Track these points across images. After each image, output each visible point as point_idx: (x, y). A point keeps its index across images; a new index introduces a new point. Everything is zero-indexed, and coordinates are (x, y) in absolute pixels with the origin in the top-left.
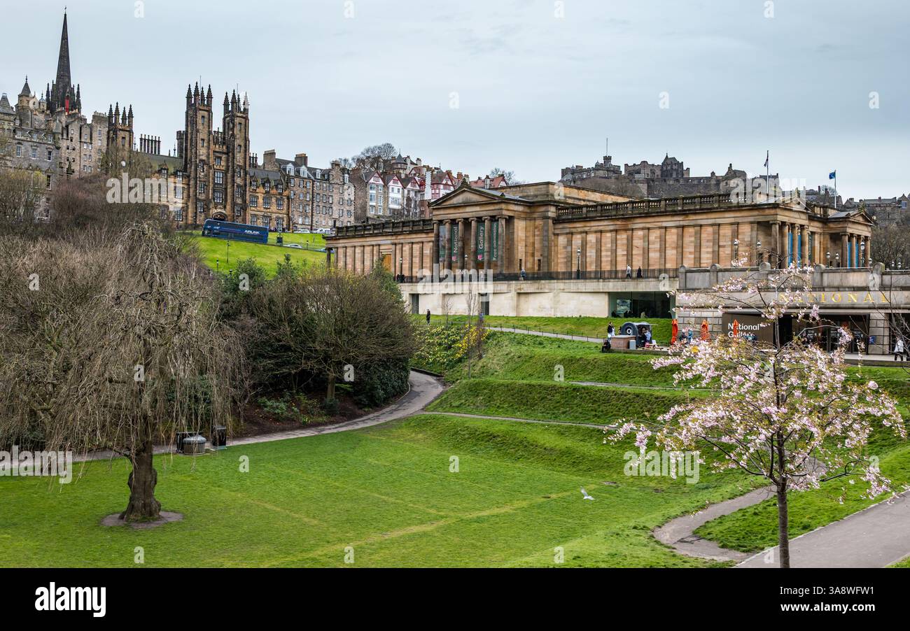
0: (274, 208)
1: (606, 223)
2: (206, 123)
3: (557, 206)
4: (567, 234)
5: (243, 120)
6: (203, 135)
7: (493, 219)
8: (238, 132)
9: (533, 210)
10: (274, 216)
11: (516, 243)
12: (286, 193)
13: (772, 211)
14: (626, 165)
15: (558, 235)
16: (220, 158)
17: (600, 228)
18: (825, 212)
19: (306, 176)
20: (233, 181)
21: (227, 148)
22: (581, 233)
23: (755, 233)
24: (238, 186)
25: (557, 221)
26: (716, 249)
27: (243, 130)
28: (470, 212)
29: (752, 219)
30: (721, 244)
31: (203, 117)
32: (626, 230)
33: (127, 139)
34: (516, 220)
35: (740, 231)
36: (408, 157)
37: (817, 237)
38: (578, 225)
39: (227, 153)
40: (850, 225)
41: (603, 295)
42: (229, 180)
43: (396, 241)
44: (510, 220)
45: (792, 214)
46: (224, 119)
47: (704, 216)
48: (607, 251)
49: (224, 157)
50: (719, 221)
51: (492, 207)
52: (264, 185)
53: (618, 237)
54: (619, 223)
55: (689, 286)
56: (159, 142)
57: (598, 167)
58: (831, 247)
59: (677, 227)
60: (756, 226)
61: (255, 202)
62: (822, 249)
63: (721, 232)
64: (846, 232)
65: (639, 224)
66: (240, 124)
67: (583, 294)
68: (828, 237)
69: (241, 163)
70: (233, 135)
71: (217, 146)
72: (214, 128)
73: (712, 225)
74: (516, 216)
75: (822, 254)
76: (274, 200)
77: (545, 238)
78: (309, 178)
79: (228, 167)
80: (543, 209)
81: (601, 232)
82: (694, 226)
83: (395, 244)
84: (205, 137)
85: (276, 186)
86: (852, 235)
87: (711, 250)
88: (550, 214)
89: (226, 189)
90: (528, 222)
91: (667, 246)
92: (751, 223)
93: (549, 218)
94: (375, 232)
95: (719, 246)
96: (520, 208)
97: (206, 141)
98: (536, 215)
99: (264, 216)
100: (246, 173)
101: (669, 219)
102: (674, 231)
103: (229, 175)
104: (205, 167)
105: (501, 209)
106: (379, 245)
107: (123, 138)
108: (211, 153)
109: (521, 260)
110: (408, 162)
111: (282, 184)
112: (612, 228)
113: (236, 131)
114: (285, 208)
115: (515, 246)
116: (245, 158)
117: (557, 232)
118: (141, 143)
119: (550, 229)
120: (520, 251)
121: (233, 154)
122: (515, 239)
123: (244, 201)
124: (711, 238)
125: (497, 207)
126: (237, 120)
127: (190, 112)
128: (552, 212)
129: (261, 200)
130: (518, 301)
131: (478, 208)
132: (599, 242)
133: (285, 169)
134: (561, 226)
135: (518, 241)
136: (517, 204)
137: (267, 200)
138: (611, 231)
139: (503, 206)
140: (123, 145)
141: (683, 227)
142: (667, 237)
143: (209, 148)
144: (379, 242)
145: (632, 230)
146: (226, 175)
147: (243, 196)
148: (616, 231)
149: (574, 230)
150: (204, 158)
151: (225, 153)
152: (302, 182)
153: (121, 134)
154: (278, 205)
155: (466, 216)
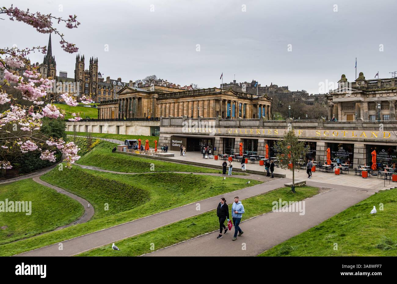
0: (107, 95)
1: (171, 100)
2: (82, 67)
3: (158, 94)
4: (161, 104)
5: (96, 66)
6: (81, 71)
7: (134, 98)
8: (94, 70)
9: (150, 95)
10: (107, 98)
11: (142, 107)
12: (111, 91)
13: (220, 95)
14: (240, 83)
15: (158, 104)
16: (88, 79)
17: (170, 102)
18: (252, 96)
19: (120, 85)
20: (92, 87)
21: (90, 75)
22: (165, 103)
23: (214, 104)
24: (94, 88)
25: (158, 99)
26: (203, 110)
27: (96, 70)
28: (128, 96)
29: (213, 98)
30: (204, 108)
31: (81, 65)
32: (177, 102)
33: (54, 72)
34: (142, 99)
35: (210, 103)
36: (163, 80)
37: (247, 105)
38: (164, 101)
39: (90, 77)
40: (260, 101)
41: (148, 127)
42: (90, 86)
43: (115, 106)
44: (140, 99)
45: (229, 97)
46: (90, 66)
47: (199, 97)
48: (172, 110)
49: (89, 78)
50: (204, 99)
51: (133, 94)
52: (103, 88)
53: (175, 105)
54: (175, 100)
55: (163, 125)
56: (67, 73)
57: (231, 83)
58: (254, 109)
59: (192, 101)
60: (215, 101)
61: (100, 93)
62: (250, 110)
63: (205, 103)
64: (258, 103)
65: (181, 100)
66: (95, 68)
67: (143, 127)
68: (252, 105)
69: (95, 81)
70: (92, 71)
71: (86, 75)
72: (85, 69)
73: (202, 101)
74: (142, 97)
75: (250, 112)
76: (107, 93)
77: (154, 106)
78: (121, 86)
79: (90, 82)
80: (153, 95)
81: (170, 103)
82: (197, 101)
83: (115, 107)
84: (82, 72)
85: (108, 88)
86: (261, 105)
87: (201, 110)
88: (155, 97)
89: (89, 89)
90: (148, 100)
91: (189, 108)
92: (213, 100)
93: (154, 98)
94: (111, 103)
95: (204, 109)
96: (145, 95)
97: (82, 73)
98: (151, 97)
99: (103, 98)
100: (96, 84)
101: (189, 98)
102: (191, 103)
103: (90, 84)
104: (82, 82)
105: (136, 95)
106: (111, 108)
107: (52, 72)
108: (84, 77)
109: (145, 113)
110: (163, 81)
111: (110, 88)
112: (173, 102)
113: (93, 70)
114: (111, 95)
115: (142, 109)
116: (96, 79)
117: (158, 103)
118: (60, 74)
119: (155, 102)
120: (145, 110)
121: (92, 78)
122: (142, 106)
123: (96, 93)
124: (202, 106)
125: (135, 94)
126: (93, 67)
127: (77, 64)
128: (156, 96)
129: (102, 93)
130: (126, 129)
131: (130, 95)
132: (170, 107)
133: (112, 83)
134: (159, 101)
135: (144, 107)
136: (143, 93)
137: (104, 93)
138: (173, 103)
139: (137, 94)
140: (53, 74)
141: (193, 101)
142: (189, 105)
143: (83, 75)
144: (111, 107)
145: (179, 102)
146: (89, 85)
147: (95, 91)
148: (174, 103)
149: (163, 102)
150: (81, 79)
151: (89, 77)
152: (118, 87)
153: (52, 71)
154: (109, 94)
155: (127, 97)
